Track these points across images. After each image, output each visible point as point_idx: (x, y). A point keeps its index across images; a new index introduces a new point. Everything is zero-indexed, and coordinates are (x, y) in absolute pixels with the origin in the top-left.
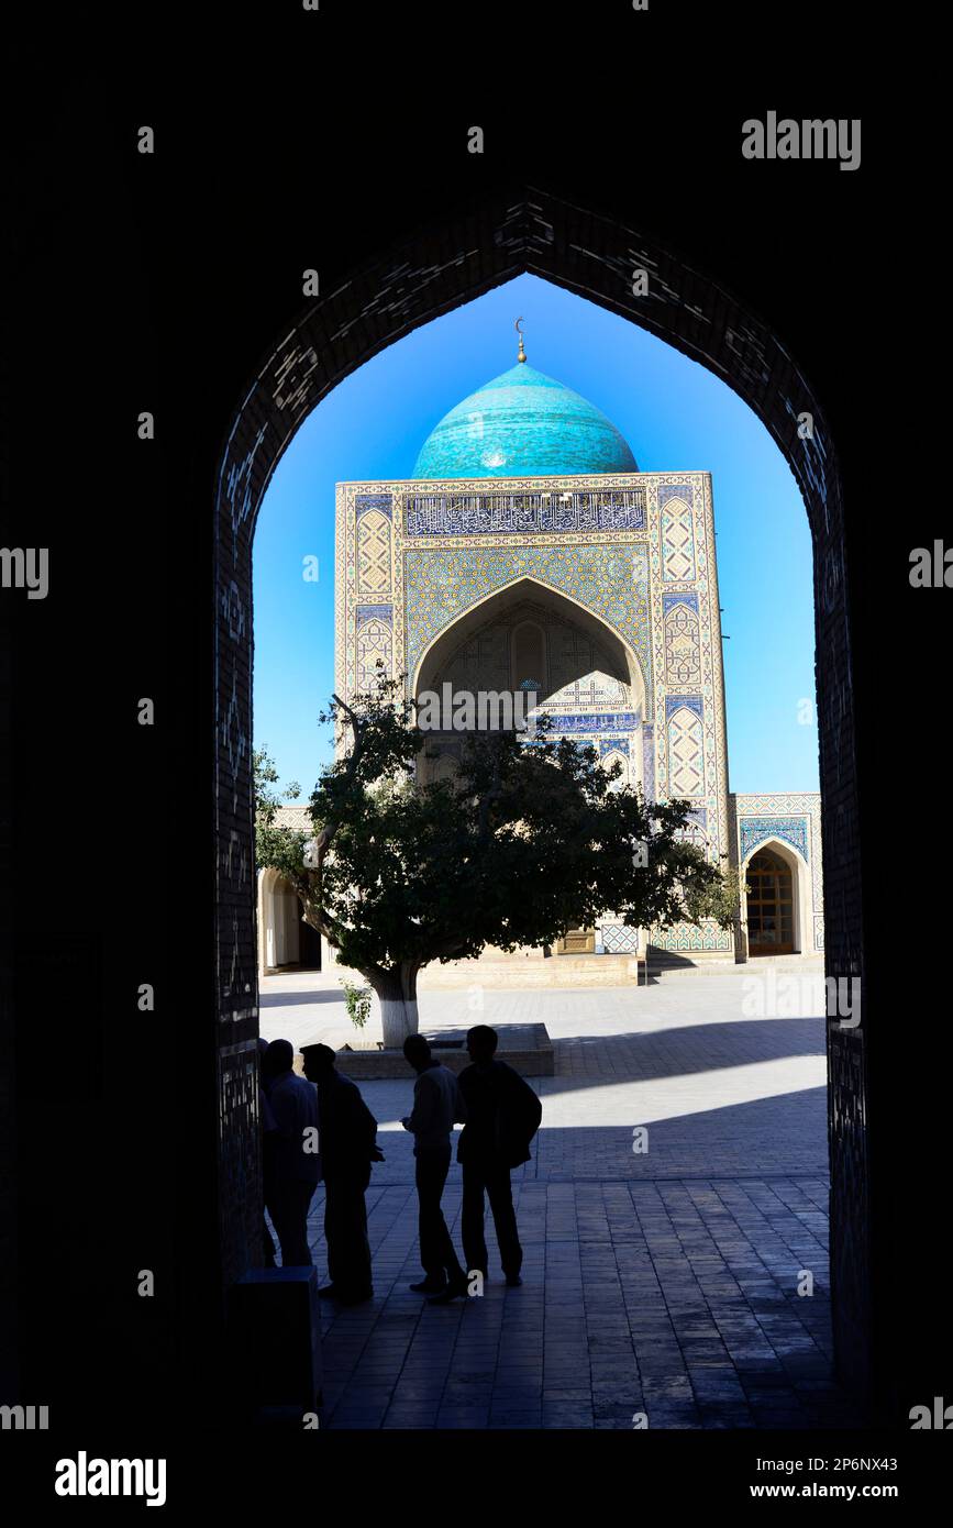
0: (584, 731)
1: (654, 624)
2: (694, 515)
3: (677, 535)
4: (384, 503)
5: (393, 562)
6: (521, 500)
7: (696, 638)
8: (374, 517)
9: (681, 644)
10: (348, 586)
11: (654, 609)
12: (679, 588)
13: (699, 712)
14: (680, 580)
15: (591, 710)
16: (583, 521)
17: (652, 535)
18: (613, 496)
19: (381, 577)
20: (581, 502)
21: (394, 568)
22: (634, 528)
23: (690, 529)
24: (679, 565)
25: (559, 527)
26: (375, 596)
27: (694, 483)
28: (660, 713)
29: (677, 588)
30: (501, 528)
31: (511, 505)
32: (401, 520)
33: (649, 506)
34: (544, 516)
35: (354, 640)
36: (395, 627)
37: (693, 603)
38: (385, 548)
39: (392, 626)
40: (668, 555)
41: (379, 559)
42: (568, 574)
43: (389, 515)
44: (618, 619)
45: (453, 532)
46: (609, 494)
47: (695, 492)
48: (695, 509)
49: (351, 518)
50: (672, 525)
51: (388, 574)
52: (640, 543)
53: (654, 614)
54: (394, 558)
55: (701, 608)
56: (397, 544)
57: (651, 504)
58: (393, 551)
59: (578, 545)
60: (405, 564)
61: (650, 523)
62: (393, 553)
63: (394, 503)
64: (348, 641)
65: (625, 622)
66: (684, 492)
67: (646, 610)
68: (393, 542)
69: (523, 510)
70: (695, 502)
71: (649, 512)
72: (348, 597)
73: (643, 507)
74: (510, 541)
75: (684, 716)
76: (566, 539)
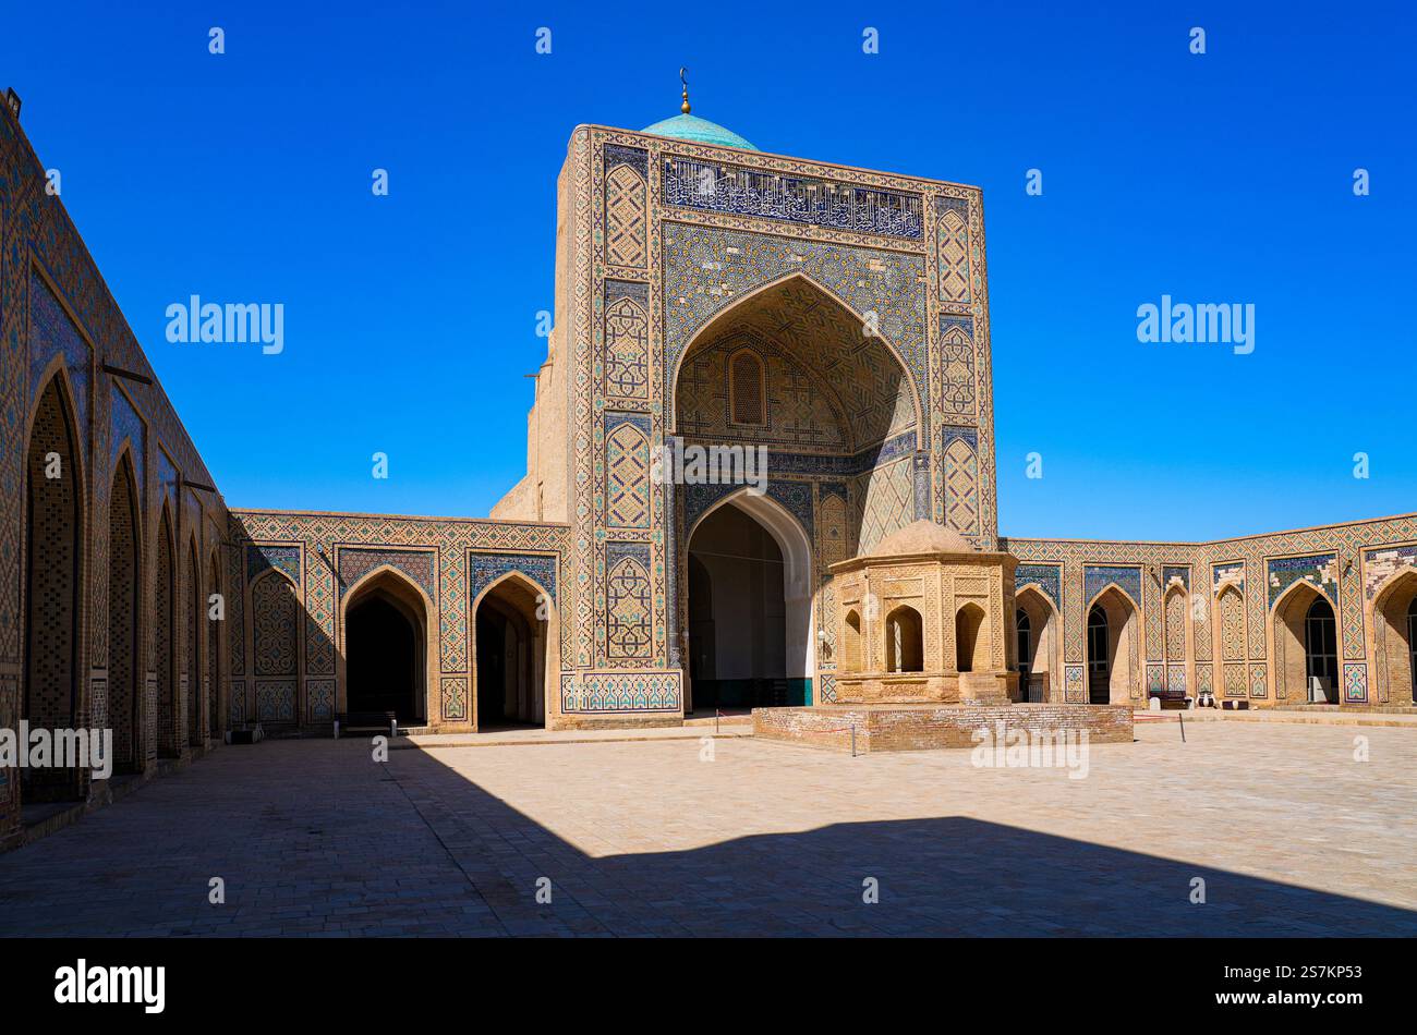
0: (804, 471)
1: (931, 345)
2: (970, 233)
3: (952, 252)
4: (637, 159)
5: (649, 233)
6: (795, 186)
7: (971, 365)
8: (625, 175)
9: (957, 371)
10: (595, 253)
11: (930, 329)
12: (955, 309)
13: (974, 445)
14: (955, 301)
15: (810, 451)
16: (859, 220)
17: (928, 247)
18: (889, 197)
19: (635, 249)
20: (858, 199)
21: (650, 240)
22: (911, 238)
23: (965, 247)
24: (956, 285)
25: (835, 222)
26: (627, 270)
27: (970, 198)
28: (936, 443)
29: (954, 309)
30: (772, 213)
31: (784, 189)
32: (658, 184)
33: (926, 215)
34: (819, 207)
35: (602, 320)
36: (652, 311)
37: (968, 327)
38: (640, 214)
39: (647, 311)
40: (945, 272)
41: (632, 225)
42: (844, 277)
43: (644, 174)
44: (896, 334)
45: (719, 209)
46: (886, 195)
47: (971, 209)
48: (971, 227)
49: (597, 170)
50: (949, 240)
51: (643, 245)
52: (917, 254)
53: (930, 335)
54: (650, 227)
55: (976, 334)
56: (653, 212)
57: (929, 213)
58: (649, 218)
59: (854, 246)
60: (663, 237)
61: (927, 234)
62: (649, 221)
63: (650, 161)
64: (594, 320)
65: (901, 339)
66: (960, 206)
67: (923, 329)
68: (650, 208)
69: (796, 196)
70: (971, 221)
71: (926, 222)
72: (594, 267)
73: (920, 216)
74: (783, 230)
75: (960, 449)
76: (841, 238)
